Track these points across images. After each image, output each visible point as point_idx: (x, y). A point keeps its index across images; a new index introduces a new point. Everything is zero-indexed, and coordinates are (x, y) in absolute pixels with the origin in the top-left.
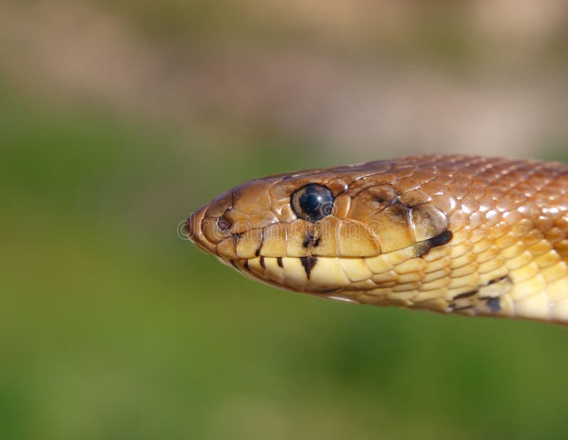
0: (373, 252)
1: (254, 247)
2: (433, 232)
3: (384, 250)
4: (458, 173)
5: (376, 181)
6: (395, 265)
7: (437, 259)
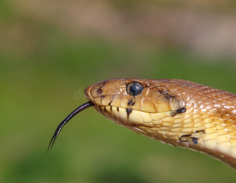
0: (154, 111)
1: (109, 101)
2: (179, 108)
3: (158, 111)
4: (193, 88)
5: (161, 85)
6: (162, 118)
7: (178, 118)
